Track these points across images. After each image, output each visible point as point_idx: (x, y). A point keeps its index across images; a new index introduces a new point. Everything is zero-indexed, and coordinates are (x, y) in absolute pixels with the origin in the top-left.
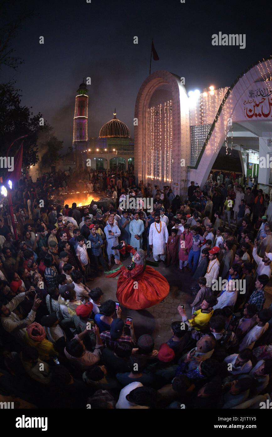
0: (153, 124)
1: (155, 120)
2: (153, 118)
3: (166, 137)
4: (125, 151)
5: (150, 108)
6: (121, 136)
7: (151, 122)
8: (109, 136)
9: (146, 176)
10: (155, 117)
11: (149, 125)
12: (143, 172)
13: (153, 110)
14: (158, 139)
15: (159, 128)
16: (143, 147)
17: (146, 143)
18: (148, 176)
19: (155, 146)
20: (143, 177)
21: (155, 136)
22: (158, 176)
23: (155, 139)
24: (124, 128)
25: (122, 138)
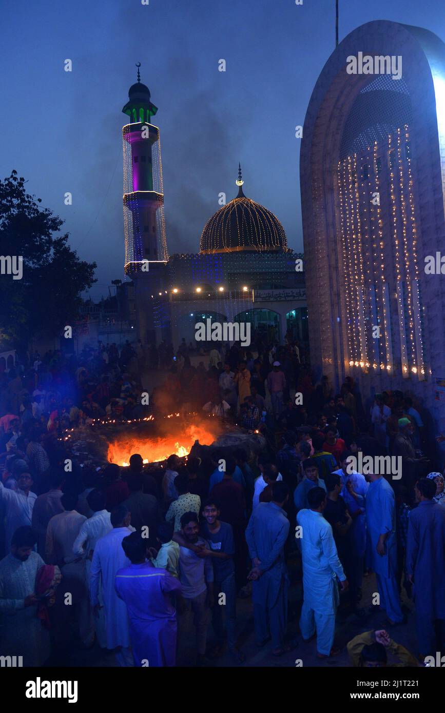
0: (355, 209)
1: (361, 196)
2: (353, 188)
3: (397, 242)
4: (276, 292)
5: (343, 158)
6: (261, 248)
7: (348, 202)
8: (228, 250)
9: (346, 362)
10: (359, 186)
11: (345, 211)
12: (335, 350)
13: (352, 163)
14: (373, 251)
15: (376, 217)
16: (331, 278)
17: (340, 265)
18: (351, 363)
19: (365, 273)
20: (336, 366)
21: (364, 242)
22: (383, 359)
23: (363, 253)
24: (269, 222)
25: (264, 252)
